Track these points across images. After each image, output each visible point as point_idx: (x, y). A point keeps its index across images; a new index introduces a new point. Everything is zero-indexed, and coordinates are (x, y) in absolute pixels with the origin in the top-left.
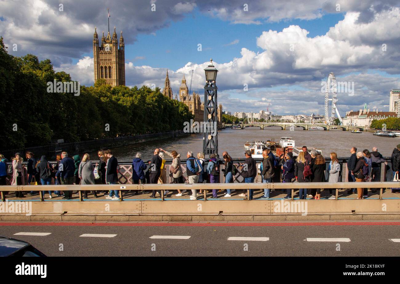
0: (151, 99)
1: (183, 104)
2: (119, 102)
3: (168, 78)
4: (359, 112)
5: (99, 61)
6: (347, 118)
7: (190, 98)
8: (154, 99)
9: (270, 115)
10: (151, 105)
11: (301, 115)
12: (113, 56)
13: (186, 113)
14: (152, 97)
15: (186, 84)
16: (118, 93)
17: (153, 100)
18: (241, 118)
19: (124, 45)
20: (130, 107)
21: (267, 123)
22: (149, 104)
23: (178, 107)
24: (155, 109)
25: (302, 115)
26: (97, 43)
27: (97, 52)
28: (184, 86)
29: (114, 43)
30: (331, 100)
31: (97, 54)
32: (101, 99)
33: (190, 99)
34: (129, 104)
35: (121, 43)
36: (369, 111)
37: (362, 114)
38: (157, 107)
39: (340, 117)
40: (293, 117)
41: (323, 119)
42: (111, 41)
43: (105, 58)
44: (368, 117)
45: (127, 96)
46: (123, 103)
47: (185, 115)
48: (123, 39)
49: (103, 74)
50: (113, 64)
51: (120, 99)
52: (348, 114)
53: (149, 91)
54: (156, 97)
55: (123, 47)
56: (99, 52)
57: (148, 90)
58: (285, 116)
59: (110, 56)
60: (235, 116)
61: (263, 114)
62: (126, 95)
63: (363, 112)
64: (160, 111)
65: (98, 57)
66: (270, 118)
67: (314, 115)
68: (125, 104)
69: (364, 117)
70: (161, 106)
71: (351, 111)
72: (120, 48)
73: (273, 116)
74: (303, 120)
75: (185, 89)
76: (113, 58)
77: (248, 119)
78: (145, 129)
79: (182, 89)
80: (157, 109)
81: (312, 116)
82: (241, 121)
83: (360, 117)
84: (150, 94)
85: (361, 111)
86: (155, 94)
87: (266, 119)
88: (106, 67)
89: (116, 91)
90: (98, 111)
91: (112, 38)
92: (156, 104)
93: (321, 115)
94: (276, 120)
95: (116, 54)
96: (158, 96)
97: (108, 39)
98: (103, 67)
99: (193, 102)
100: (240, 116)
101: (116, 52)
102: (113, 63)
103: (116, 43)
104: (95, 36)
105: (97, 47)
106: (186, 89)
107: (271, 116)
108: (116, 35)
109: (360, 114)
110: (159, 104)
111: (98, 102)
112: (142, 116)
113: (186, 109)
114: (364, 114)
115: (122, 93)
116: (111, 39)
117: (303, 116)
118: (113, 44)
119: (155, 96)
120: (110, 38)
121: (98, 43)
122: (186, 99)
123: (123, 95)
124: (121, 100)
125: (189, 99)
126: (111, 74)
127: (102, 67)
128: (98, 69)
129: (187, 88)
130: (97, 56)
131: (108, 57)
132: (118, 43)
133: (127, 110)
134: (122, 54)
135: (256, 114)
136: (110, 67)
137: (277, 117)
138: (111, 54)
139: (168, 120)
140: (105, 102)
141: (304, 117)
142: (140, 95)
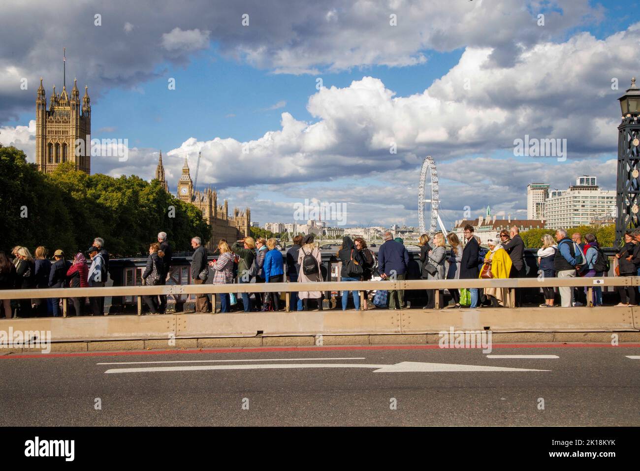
0: (146, 197)
1: (193, 208)
2: (98, 201)
3: (161, 164)
4: (477, 220)
5: (46, 134)
6: (458, 231)
7: (203, 197)
8: (151, 197)
9: (325, 227)
10: (147, 208)
11: (377, 228)
12: (71, 126)
13: (198, 222)
14: (148, 194)
15: (189, 175)
16: (96, 185)
17: (148, 200)
18: (277, 233)
19: (90, 108)
20: (117, 209)
21: (321, 240)
22: (142, 206)
23: (185, 211)
24: (151, 214)
25: (378, 226)
26: (43, 104)
27: (43, 119)
28: (185, 178)
29: (73, 105)
30: (430, 201)
31: (43, 123)
32: (72, 194)
33: (203, 199)
34: (115, 204)
35: (84, 106)
36: (495, 219)
37: (483, 224)
38: (156, 211)
39: (445, 230)
40: (363, 230)
41: (413, 233)
42: (69, 102)
43: (57, 129)
44: (495, 229)
45: (113, 191)
46: (105, 202)
47: (197, 226)
48: (88, 98)
49: (53, 157)
50: (71, 140)
51: (99, 196)
52: (458, 225)
53: (143, 185)
54: (155, 195)
55: (89, 112)
56: (46, 118)
57: (140, 182)
58: (349, 229)
59: (65, 127)
60: (266, 229)
61: (313, 226)
62: (110, 189)
63: (484, 220)
64: (160, 218)
65: (44, 127)
66: (324, 233)
67: (397, 227)
68: (108, 204)
69: (488, 229)
70: (162, 209)
71: (464, 220)
72: (83, 114)
73: (330, 229)
74: (380, 235)
75: (187, 184)
76: (71, 129)
77: (289, 234)
78: (137, 247)
79: (183, 183)
80: (155, 214)
81: (394, 228)
82: (277, 238)
83: (481, 230)
84: (144, 189)
85: (481, 219)
86: (153, 190)
87: (320, 234)
88: (57, 145)
89: (92, 182)
90: (68, 215)
91: (69, 97)
92: (154, 206)
93: (410, 228)
94: (335, 235)
95: (77, 123)
96: (157, 194)
97: (63, 98)
98: (52, 144)
99: (208, 203)
100: (275, 229)
101: (77, 119)
102: (71, 137)
103: (77, 105)
104: (41, 92)
105: (43, 111)
106: (190, 183)
107: (326, 229)
108: (77, 92)
109: (480, 223)
110: (158, 206)
111: (68, 199)
112: (133, 226)
113: (199, 215)
114: (487, 225)
115: (102, 185)
116: (68, 99)
117: (379, 228)
118: (71, 106)
119: (153, 192)
120: (67, 96)
121: (46, 104)
122: (196, 200)
123: (105, 189)
124: (102, 197)
125: (201, 198)
126: (67, 157)
127: (50, 145)
128: (42, 147)
129: (192, 182)
130: (43, 125)
131: (61, 127)
132: (80, 105)
133: (111, 213)
134: (86, 123)
135: (300, 225)
136: (65, 144)
137: (336, 230)
138: (67, 122)
139: (172, 233)
140: (78, 201)
141: (382, 231)
142: (131, 190)
